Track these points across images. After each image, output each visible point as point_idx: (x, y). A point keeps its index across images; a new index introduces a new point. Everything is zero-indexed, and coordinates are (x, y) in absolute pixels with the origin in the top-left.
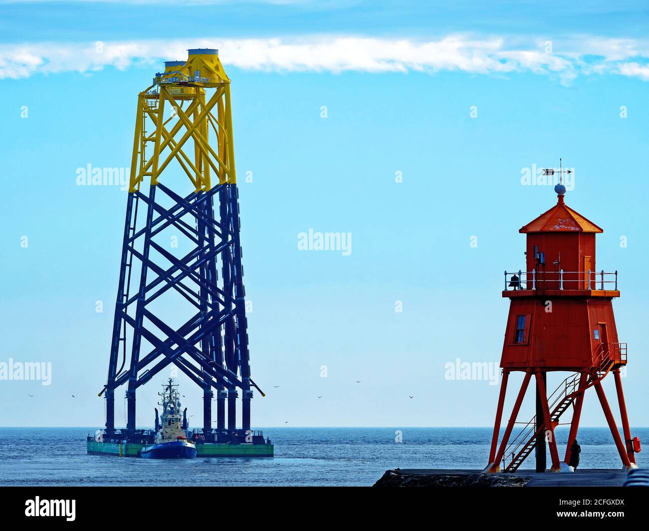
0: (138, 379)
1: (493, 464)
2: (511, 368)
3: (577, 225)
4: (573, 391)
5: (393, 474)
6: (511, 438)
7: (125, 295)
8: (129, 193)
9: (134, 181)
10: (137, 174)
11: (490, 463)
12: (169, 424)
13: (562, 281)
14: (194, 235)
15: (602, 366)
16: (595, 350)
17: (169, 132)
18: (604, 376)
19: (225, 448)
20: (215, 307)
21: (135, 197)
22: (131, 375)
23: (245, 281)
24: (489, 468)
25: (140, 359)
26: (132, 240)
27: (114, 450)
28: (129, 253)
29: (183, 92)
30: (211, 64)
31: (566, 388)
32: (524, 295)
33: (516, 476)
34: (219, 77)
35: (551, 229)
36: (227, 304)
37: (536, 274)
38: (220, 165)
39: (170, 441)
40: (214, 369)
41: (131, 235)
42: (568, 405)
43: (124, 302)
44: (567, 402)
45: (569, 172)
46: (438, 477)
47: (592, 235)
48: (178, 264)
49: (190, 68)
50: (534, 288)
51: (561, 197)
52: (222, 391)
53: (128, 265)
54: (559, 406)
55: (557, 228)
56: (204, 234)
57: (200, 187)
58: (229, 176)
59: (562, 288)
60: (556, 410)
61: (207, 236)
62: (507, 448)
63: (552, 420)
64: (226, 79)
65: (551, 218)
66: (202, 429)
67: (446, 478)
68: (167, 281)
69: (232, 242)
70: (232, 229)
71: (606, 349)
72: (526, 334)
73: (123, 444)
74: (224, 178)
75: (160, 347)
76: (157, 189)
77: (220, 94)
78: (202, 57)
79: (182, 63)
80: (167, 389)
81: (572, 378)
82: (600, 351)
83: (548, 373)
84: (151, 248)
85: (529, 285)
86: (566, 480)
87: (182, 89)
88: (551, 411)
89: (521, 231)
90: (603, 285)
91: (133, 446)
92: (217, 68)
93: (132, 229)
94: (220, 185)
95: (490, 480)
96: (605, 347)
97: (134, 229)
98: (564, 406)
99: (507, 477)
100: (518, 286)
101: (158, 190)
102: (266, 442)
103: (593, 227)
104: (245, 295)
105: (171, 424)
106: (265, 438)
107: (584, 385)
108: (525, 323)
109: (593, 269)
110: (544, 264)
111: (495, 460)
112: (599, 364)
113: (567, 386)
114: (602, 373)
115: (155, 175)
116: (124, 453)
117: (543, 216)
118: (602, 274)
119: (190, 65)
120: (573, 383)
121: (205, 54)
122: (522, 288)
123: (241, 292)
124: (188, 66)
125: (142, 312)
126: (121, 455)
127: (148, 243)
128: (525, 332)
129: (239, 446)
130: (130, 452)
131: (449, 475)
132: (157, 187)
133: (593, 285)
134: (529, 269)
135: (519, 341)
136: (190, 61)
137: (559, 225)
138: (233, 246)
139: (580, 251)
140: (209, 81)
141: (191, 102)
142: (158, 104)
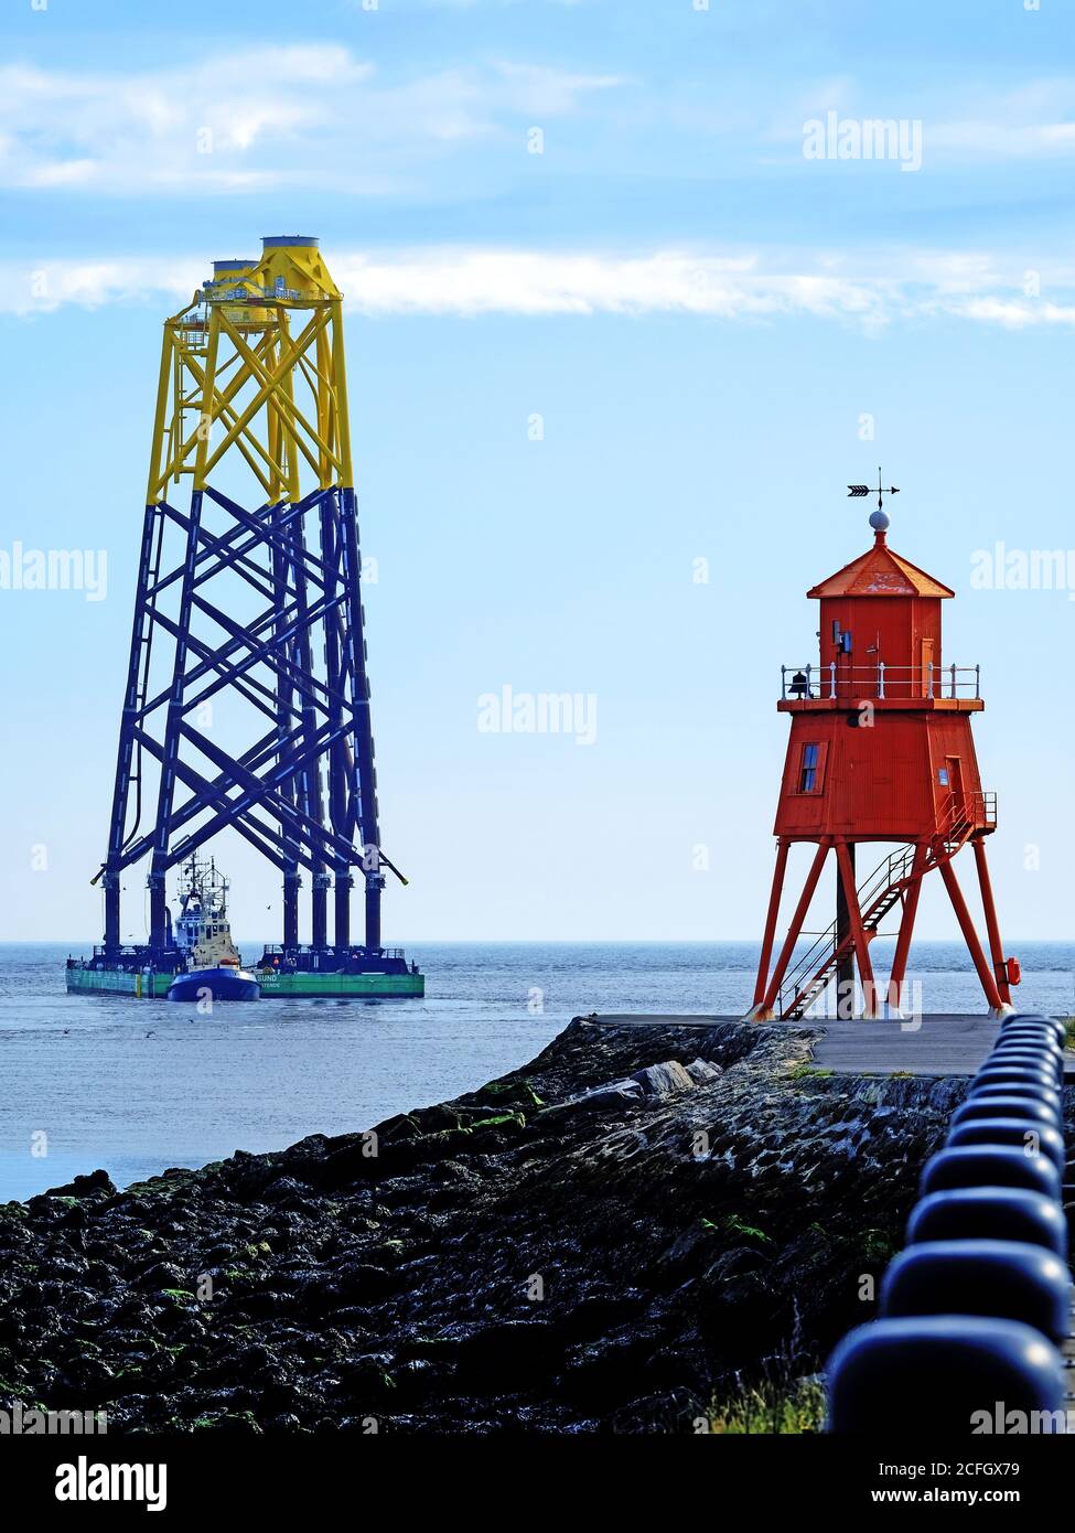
0: (169, 852)
1: (761, 1005)
2: (791, 836)
3: (909, 584)
4: (902, 877)
5: (585, 1023)
6: (794, 959)
7: (140, 697)
8: (147, 506)
9: (156, 484)
10: (162, 471)
11: (755, 1004)
12: (209, 937)
13: (882, 682)
14: (265, 583)
15: (954, 832)
16: (940, 804)
17: (221, 392)
18: (956, 850)
19: (335, 980)
20: (308, 717)
21: (158, 514)
22: (156, 840)
23: (371, 669)
24: (754, 1014)
25: (175, 809)
26: (153, 593)
27: (124, 985)
28: (147, 617)
29: (248, 318)
30: (307, 264)
31: (890, 871)
32: (816, 707)
33: (802, 1026)
34: (320, 288)
35: (864, 592)
36: (333, 713)
37: (836, 670)
38: (321, 449)
39: (207, 967)
40: (304, 828)
41: (150, 585)
42: (893, 901)
43: (139, 708)
44: (891, 896)
45: (894, 491)
46: (665, 1029)
47: (935, 602)
48: (240, 635)
49: (266, 272)
50: (833, 696)
51: (880, 536)
52: (322, 876)
53: (145, 640)
54: (877, 904)
55: (874, 589)
56: (285, 580)
57: (277, 495)
58: (340, 474)
59: (882, 696)
60: (872, 910)
61: (291, 584)
62: (784, 979)
63: (866, 929)
64: (334, 293)
65: (863, 572)
66: (281, 946)
67: (678, 1030)
68: (219, 671)
69: (344, 597)
70: (345, 572)
71: (960, 803)
72: (819, 776)
73: (144, 973)
74: (328, 476)
75: (206, 793)
76: (206, 499)
77: (323, 321)
78: (291, 252)
79: (252, 263)
80: (187, 872)
81: (901, 854)
82: (948, 807)
83: (859, 847)
84: (194, 608)
85: (825, 689)
86: (890, 1033)
87: (246, 313)
88: (863, 912)
89: (810, 595)
90: (955, 689)
91: (162, 977)
92: (317, 271)
93: (152, 572)
94: (322, 491)
95: (755, 1035)
96: (958, 798)
97: (156, 573)
98: (886, 903)
99: (785, 1028)
100: (805, 692)
101: (207, 502)
102: (410, 969)
103: (937, 587)
104: (369, 696)
105: (213, 937)
106: (408, 962)
107: (920, 867)
108: (817, 758)
109: (937, 661)
110: (850, 653)
111: (765, 997)
112: (947, 830)
113: (892, 867)
114: (952, 844)
115: (202, 470)
116: (145, 991)
117: (848, 568)
118: (953, 670)
119: (268, 266)
120: (902, 864)
121: (294, 245)
122: (812, 696)
123: (362, 689)
124: (263, 268)
125: (176, 727)
126: (138, 995)
127: (188, 599)
128: (816, 773)
129: (359, 977)
130: (155, 989)
131: (684, 1025)
132: (204, 494)
133: (937, 690)
134: (824, 661)
135: (807, 789)
136: (266, 259)
137: (878, 583)
138: (347, 604)
139: (914, 630)
140: (303, 296)
141: (260, 336)
142: (206, 339)
